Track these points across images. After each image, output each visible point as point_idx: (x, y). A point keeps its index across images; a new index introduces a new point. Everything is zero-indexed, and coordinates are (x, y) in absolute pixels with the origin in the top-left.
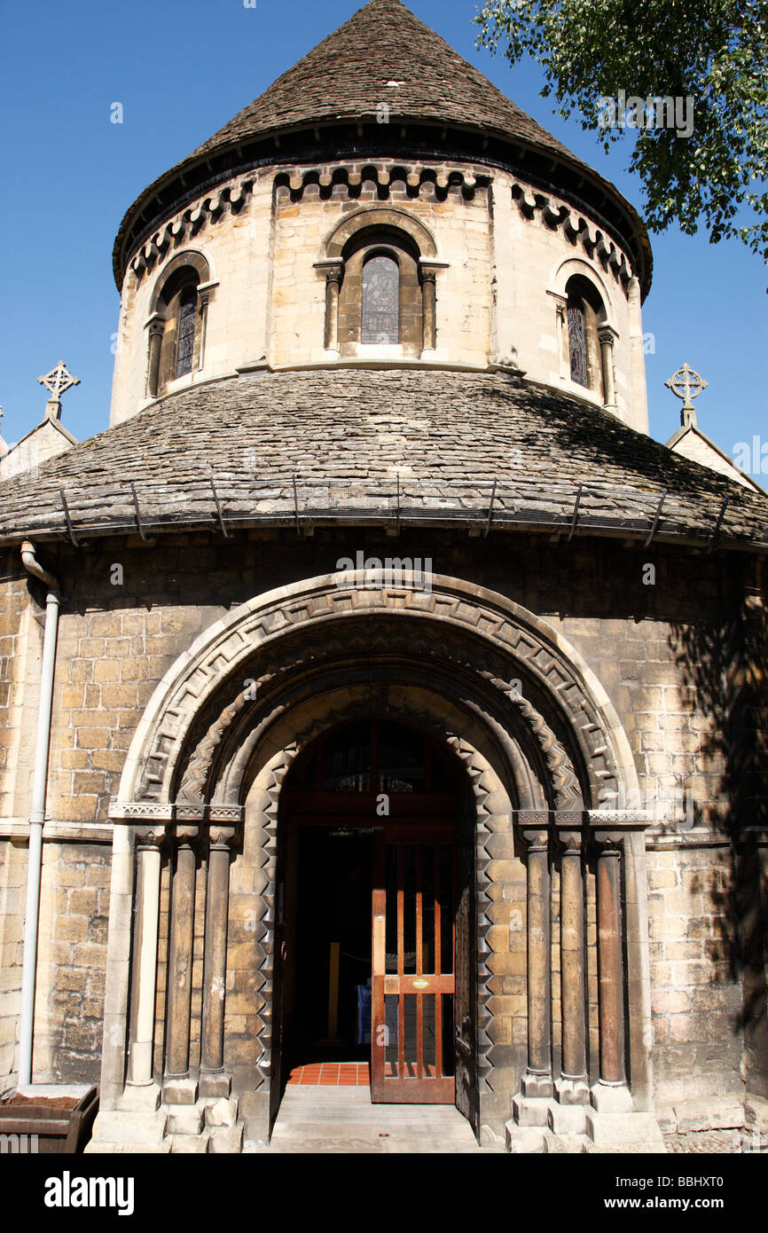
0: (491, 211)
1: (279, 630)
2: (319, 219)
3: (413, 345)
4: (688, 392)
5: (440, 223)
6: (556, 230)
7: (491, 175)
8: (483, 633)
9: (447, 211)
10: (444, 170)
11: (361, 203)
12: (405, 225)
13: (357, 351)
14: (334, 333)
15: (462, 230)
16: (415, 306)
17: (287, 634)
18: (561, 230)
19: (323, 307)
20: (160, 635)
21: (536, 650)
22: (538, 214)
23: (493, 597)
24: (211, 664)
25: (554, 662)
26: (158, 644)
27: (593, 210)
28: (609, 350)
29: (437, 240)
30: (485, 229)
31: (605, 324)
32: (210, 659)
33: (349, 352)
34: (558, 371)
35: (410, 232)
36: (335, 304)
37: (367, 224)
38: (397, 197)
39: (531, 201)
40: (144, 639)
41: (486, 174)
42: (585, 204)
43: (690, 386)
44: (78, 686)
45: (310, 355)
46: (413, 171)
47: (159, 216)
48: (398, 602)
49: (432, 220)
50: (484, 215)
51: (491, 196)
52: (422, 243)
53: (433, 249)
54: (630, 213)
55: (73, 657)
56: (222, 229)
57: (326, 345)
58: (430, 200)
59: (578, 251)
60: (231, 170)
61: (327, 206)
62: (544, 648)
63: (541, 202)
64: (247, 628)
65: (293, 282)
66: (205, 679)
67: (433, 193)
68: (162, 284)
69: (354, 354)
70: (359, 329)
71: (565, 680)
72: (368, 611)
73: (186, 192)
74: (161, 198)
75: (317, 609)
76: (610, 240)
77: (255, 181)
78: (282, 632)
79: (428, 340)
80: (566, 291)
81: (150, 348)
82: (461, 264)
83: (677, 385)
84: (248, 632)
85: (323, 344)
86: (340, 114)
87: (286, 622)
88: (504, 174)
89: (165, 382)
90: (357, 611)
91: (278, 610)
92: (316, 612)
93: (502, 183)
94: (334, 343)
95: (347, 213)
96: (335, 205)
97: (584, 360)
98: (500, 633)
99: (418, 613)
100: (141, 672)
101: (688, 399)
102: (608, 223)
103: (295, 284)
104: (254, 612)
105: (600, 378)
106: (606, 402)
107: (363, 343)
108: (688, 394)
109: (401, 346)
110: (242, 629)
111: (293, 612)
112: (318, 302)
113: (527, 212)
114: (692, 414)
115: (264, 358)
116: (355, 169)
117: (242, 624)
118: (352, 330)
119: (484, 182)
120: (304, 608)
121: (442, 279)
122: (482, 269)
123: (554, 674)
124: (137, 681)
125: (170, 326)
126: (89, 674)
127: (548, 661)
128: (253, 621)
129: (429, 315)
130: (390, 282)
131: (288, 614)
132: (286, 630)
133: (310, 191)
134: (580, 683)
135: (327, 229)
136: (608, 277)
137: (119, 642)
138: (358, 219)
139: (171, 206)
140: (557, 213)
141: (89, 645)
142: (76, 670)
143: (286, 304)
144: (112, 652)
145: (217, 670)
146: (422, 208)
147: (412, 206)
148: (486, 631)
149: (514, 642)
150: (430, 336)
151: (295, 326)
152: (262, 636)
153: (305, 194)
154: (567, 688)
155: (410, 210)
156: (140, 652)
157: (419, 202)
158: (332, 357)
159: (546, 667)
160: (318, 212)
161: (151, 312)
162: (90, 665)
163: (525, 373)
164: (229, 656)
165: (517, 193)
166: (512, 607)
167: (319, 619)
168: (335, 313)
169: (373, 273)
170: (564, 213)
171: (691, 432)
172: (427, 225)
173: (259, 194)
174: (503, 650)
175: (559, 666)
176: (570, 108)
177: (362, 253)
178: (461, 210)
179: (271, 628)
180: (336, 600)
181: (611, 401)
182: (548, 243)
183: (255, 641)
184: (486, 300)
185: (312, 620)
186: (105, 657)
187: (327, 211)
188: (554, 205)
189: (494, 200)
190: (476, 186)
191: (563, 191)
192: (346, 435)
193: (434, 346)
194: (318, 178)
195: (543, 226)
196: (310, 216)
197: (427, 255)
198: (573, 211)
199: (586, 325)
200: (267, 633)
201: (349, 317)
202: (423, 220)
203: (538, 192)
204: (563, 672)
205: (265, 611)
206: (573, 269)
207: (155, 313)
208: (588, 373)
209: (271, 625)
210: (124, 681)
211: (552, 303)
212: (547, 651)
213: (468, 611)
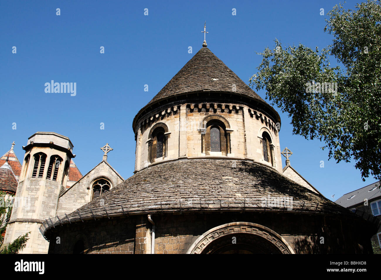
0: (243, 116)
1: (217, 237)
2: (199, 117)
3: (224, 152)
4: (287, 156)
5: (230, 119)
6: (258, 120)
7: (243, 106)
8: (264, 237)
9: (232, 116)
10: (231, 105)
11: (210, 113)
12: (221, 119)
13: (210, 153)
14: (204, 148)
15: (236, 121)
16: (225, 141)
17: (219, 238)
18: (260, 119)
19: (201, 141)
20: (183, 238)
21: (277, 241)
22: (254, 116)
23: (267, 229)
24: (200, 246)
25: (281, 244)
26: (183, 240)
27: (268, 114)
28: (273, 151)
29: (230, 124)
30: (242, 121)
31: (271, 144)
32: (200, 245)
33: (208, 154)
34: (261, 159)
35: (223, 121)
36: (204, 141)
37: (211, 119)
38: (219, 112)
39: (253, 113)
40: (179, 239)
41: (242, 106)
42: (266, 112)
43: (288, 154)
44: (161, 251)
45: (198, 154)
46: (223, 105)
47: (151, 111)
48: (244, 230)
49: (228, 118)
50: (241, 117)
51: (243, 112)
52: (226, 125)
53: (229, 126)
54: (276, 114)
55: (159, 243)
56: (171, 118)
57: (202, 152)
58: (227, 113)
59: (264, 125)
60: (173, 102)
61: (200, 114)
62: (278, 241)
63: (255, 113)
64: (209, 237)
65: (192, 134)
66: (199, 250)
67: (228, 111)
68: (152, 131)
69: (209, 154)
70: (210, 147)
71: (284, 248)
72: (238, 232)
73: (160, 106)
74: (152, 107)
75: (226, 232)
76: (272, 121)
77: (181, 106)
78: (217, 238)
79: (229, 151)
80: (262, 137)
81: (149, 148)
82: (236, 130)
83: (284, 153)
84: (209, 238)
85: (201, 152)
86: (204, 90)
87: (218, 235)
88: (246, 106)
89: (154, 158)
90: (235, 232)
91: (216, 232)
92: (226, 233)
93: (246, 109)
94: (204, 152)
95: (206, 116)
96: (203, 113)
97: (266, 154)
98: (268, 237)
99: (249, 233)
100: (178, 247)
101: (287, 157)
102: (271, 116)
103: (193, 135)
104: (210, 233)
105: (271, 159)
106: (272, 165)
107: (211, 151)
108: (288, 156)
109: (221, 152)
110: (208, 237)
111: (220, 233)
112: (199, 140)
113: (252, 116)
114: (289, 162)
115: (185, 155)
116: (208, 104)
117: (208, 236)
118: (208, 148)
119: (241, 108)
120: (223, 232)
121: (232, 134)
122: (242, 131)
123: (281, 247)
124: (177, 250)
125: (155, 142)
126: (164, 248)
127: (280, 244)
128: (210, 235)
129: (229, 144)
130: (218, 135)
131: (219, 234)
132: (218, 237)
133: (196, 109)
134: (287, 249)
135: (201, 120)
136: (271, 131)
137: (172, 239)
138: (209, 118)
139: (155, 109)
140: (259, 115)
141: (164, 240)
142: (160, 247)
143: (191, 140)
144: (170, 242)
145: (202, 248)
146: (226, 115)
147: (223, 115)
148: (265, 237)
149: (271, 239)
150: (229, 150)
151: (193, 146)
152: (212, 239)
153: (194, 110)
154: (285, 251)
155: (223, 116)
156: (178, 242)
157: (225, 113)
158: (203, 155)
159: (279, 245)
160: (198, 115)
161: (149, 139)
162: (164, 245)
163: (254, 160)
164: (205, 244)
165: (249, 111)
166: (271, 231)
167: (226, 234)
168: (204, 143)
169: (213, 132)
170: (261, 115)
171: (289, 167)
172: (227, 120)
173: (182, 110)
174: (269, 241)
175: (282, 245)
176: (274, 103)
177: (210, 126)
178: (235, 115)
179: (215, 237)
180: (230, 230)
181: (274, 165)
182: (257, 124)
183: (211, 240)
184: (243, 140)
185: (225, 235)
186: (168, 243)
187: (201, 115)
188: (258, 113)
189: (244, 113)
190: (239, 109)
191: (260, 109)
192: (220, 183)
193: (231, 153)
194: (198, 106)
195: (256, 119)
196: (196, 116)
197: (228, 128)
198: (263, 114)
199: (266, 144)
200: (214, 238)
201: (207, 144)
202: (226, 118)
203: (254, 110)
204: (284, 247)
205: (213, 233)
206: (263, 130)
207: (150, 139)
208: (268, 157)
209: (215, 236)
210: (174, 250)
211: (259, 140)
212: (279, 241)
213: (260, 232)
